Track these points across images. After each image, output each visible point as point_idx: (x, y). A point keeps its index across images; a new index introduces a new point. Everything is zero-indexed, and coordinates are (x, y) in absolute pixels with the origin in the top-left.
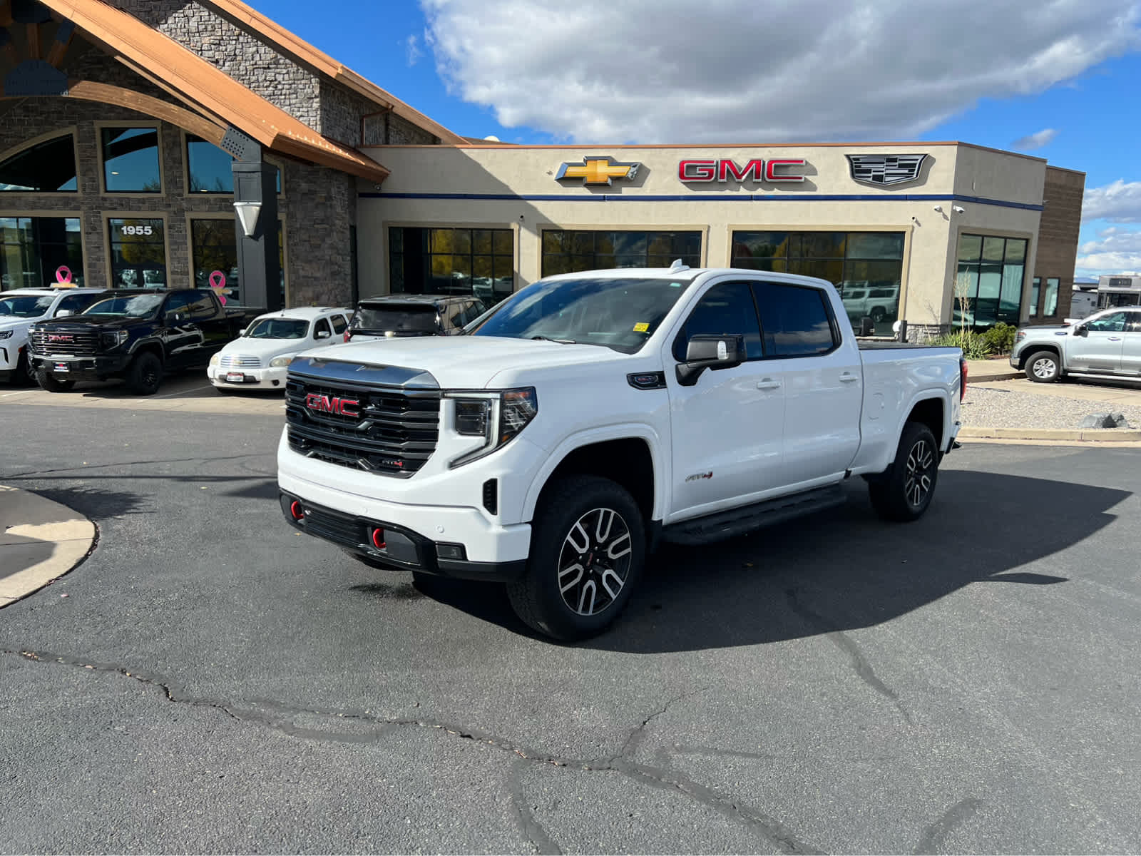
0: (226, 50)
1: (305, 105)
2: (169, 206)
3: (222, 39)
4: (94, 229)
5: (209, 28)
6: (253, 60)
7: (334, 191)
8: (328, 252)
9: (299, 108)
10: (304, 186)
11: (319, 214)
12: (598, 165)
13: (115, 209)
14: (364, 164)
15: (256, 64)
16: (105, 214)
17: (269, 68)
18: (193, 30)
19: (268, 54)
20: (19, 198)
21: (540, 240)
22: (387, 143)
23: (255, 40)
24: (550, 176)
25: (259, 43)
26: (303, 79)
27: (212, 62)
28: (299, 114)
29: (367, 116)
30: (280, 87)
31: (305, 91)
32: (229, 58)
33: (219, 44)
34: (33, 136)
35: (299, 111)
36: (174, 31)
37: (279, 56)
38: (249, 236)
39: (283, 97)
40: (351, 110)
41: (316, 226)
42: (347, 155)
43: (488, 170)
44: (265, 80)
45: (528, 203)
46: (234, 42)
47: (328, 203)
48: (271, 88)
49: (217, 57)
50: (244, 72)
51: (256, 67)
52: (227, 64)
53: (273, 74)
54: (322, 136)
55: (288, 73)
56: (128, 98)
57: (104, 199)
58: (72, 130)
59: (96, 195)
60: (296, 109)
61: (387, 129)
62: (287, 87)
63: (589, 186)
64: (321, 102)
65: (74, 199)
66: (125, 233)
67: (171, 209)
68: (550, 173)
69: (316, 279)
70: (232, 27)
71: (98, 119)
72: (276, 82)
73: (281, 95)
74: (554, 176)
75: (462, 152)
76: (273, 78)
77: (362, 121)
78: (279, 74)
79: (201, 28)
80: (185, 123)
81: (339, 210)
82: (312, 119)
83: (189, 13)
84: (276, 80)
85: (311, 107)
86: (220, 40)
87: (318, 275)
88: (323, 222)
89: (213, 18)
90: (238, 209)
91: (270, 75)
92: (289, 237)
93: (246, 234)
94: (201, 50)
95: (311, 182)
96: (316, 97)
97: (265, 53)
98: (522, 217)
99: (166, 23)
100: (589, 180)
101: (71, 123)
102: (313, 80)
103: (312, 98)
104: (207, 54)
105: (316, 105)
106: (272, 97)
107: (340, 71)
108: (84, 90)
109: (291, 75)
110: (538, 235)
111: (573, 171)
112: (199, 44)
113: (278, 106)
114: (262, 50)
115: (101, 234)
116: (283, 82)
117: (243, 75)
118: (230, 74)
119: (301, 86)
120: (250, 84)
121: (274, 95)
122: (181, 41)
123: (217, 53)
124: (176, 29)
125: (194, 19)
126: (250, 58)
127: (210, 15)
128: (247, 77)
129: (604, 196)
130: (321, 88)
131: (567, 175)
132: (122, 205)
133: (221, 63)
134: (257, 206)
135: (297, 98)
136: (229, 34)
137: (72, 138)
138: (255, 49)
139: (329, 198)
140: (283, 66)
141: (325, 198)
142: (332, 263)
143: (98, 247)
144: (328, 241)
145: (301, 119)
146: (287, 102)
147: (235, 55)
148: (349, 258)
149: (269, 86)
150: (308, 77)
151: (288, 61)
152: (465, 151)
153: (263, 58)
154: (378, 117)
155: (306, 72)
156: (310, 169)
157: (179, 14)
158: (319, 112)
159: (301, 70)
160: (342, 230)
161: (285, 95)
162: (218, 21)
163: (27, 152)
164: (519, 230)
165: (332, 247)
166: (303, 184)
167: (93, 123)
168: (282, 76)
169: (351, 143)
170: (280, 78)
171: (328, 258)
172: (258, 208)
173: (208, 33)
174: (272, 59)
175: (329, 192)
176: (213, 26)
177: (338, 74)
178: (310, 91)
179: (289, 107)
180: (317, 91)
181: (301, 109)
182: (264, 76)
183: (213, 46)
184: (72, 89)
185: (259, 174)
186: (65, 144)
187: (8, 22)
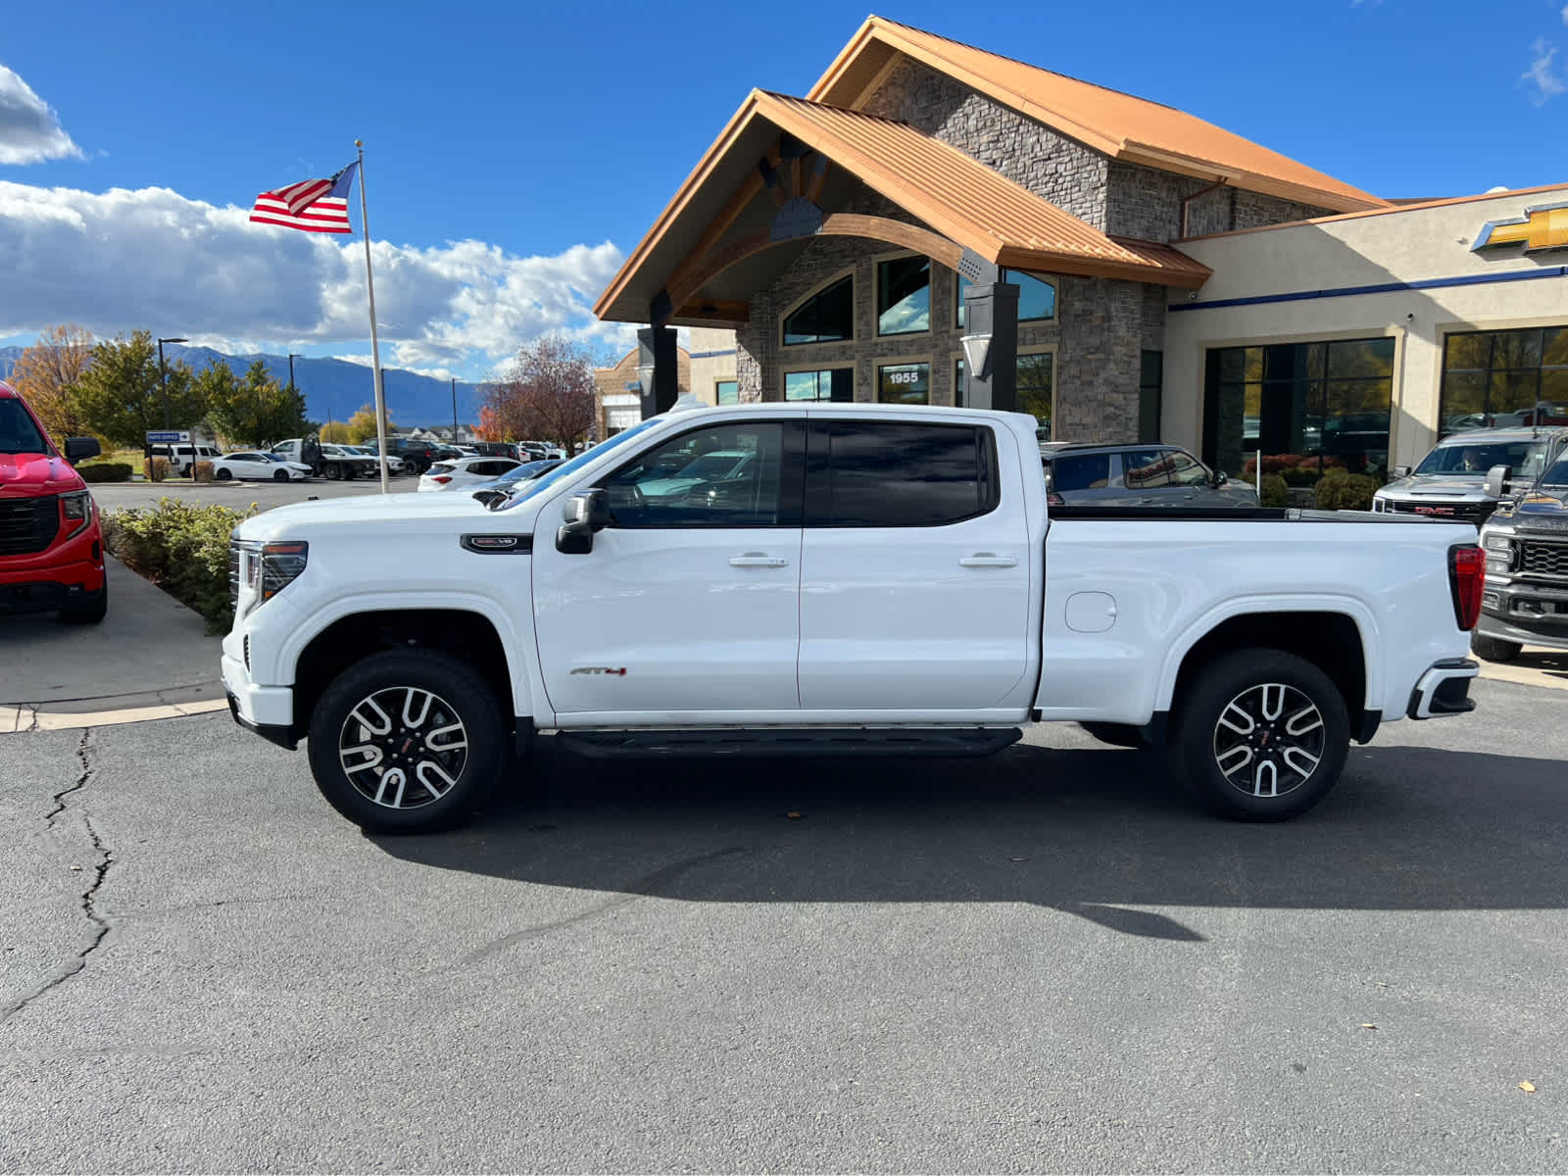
0: (1004, 146)
1: (1089, 198)
2: (936, 346)
3: (1001, 134)
4: (866, 379)
5: (989, 123)
6: (1032, 151)
7: (1115, 307)
8: (1104, 389)
9: (1082, 203)
10: (1078, 305)
11: (1094, 341)
12: (1551, 217)
13: (885, 355)
15: (1036, 157)
16: (876, 362)
17: (1050, 159)
18: (972, 129)
19: (1049, 141)
20: (803, 351)
21: (1440, 351)
22: (1231, 229)
23: (1036, 127)
24: (1465, 246)
25: (1041, 129)
26: (1089, 164)
27: (989, 164)
28: (1080, 212)
29: (1188, 199)
30: (1060, 180)
31: (1090, 180)
32: (1007, 156)
33: (998, 141)
34: (820, 280)
35: (1081, 208)
36: (952, 135)
37: (1062, 142)
38: (978, 378)
39: (1063, 193)
40: (1164, 195)
41: (1089, 357)
42: (1135, 258)
43: (1358, 249)
44: (1045, 175)
45: (1420, 294)
46: (1013, 135)
47: (1106, 325)
48: (1051, 184)
49: (994, 157)
50: (1022, 170)
51: (1035, 160)
52: (1004, 163)
53: (1054, 165)
54: (1107, 236)
55: (1071, 160)
57: (876, 345)
58: (851, 270)
59: (869, 341)
60: (1077, 206)
61: (1232, 210)
62: (1069, 178)
63: (1532, 254)
64: (1108, 191)
65: (850, 347)
66: (893, 382)
67: (938, 350)
68: (1463, 242)
69: (1084, 426)
70: (1013, 116)
71: (876, 253)
72: (1056, 176)
73: (1062, 190)
74: (1469, 247)
75: (1318, 228)
76: (1054, 171)
77: (1182, 206)
78: (1061, 163)
79: (980, 124)
81: (1122, 332)
82: (1096, 215)
83: (969, 110)
84: (1057, 172)
85: (1096, 199)
86: (998, 136)
87: (1087, 420)
88: (1097, 350)
89: (993, 110)
90: (966, 345)
91: (1051, 166)
92: (1059, 374)
93: (973, 375)
94: (979, 152)
95: (1086, 299)
96: (1102, 185)
97: (1047, 141)
98: (1411, 316)
99: (945, 127)
100: (1532, 245)
101: (852, 262)
102: (1100, 164)
103: (1098, 188)
104: (984, 155)
105: (1101, 197)
106: (1051, 195)
107: (1122, 147)
109: (1075, 162)
110: (1437, 344)
111: (1501, 235)
112: (977, 146)
113: (1058, 205)
114: (1043, 138)
115: (870, 385)
116: (1064, 174)
117: (1020, 174)
118: (1007, 175)
119: (1085, 175)
120: (1027, 183)
121: (1053, 192)
122: (959, 146)
123: (995, 152)
124: (954, 132)
125: (973, 116)
126: (1030, 150)
127: (990, 107)
128: (1025, 176)
129: (1563, 269)
130: (1109, 172)
131: (1493, 241)
132: (892, 350)
133: (998, 163)
134: (986, 339)
135: (1080, 190)
136: (1008, 125)
137: (851, 281)
138: (1035, 138)
139: (1108, 318)
140: (1066, 153)
141: (1103, 317)
142: (1102, 404)
144: (1103, 375)
145: (1084, 217)
146: (1068, 200)
147: (1014, 150)
148: (1136, 396)
149: (1048, 182)
150: (1093, 160)
151: (1072, 145)
152: (1322, 227)
153: (1044, 148)
154: (1216, 196)
155: (1092, 155)
156: (1086, 282)
157: (959, 113)
158: (1104, 205)
159: (1087, 154)
160: (1125, 359)
161: (1066, 189)
162: (998, 113)
163: (814, 300)
164: (1405, 337)
165: (1107, 382)
166: (1077, 303)
167: (870, 258)
168: (1064, 165)
169: (1162, 239)
170: (1061, 169)
171: (1100, 397)
172: (987, 342)
173: (987, 130)
174: (1053, 147)
175: (1107, 310)
176: (993, 121)
177: (1120, 151)
178: (1095, 179)
179: (1070, 205)
180: (1104, 178)
181: (1084, 205)
182: (1043, 170)
183: (991, 145)
184: (826, 225)
185: (992, 297)
186: (845, 286)
187: (777, 162)
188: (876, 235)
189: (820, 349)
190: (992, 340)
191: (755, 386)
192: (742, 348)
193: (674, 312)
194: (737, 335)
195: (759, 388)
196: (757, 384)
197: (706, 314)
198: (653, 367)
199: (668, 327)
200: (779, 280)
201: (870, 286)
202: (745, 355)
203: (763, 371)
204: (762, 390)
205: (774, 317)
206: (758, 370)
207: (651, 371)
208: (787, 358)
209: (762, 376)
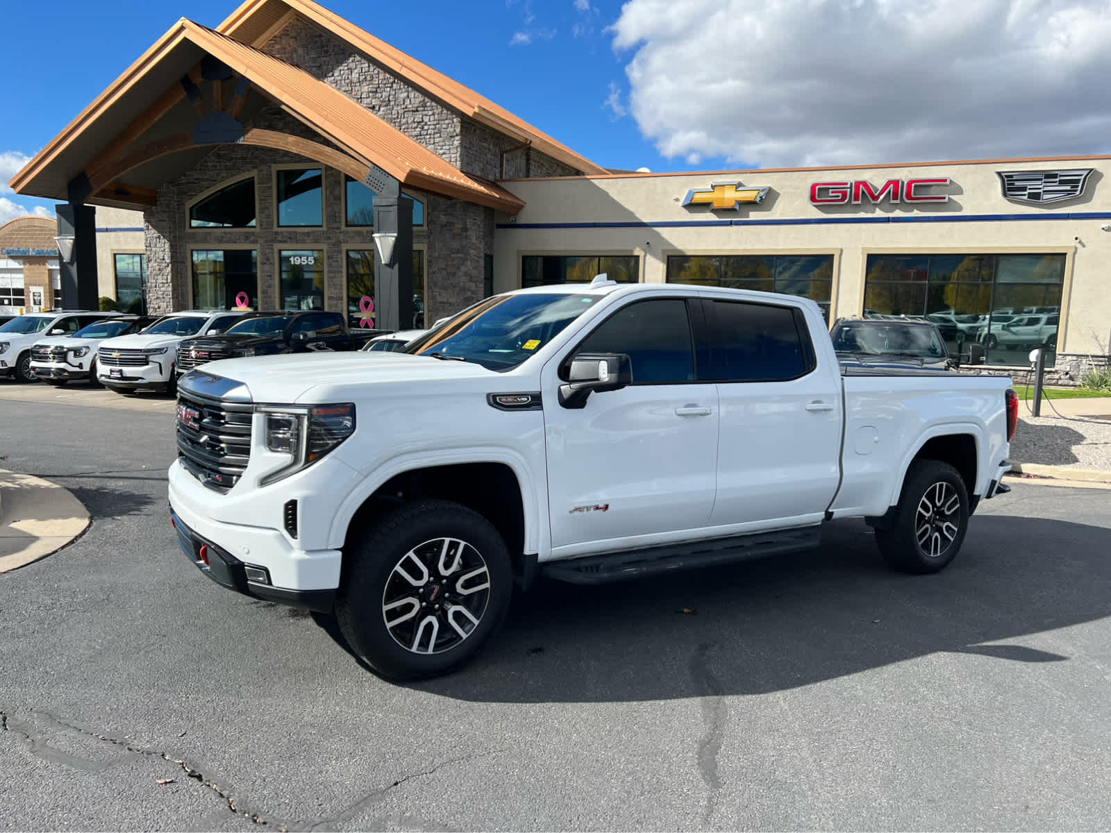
0: (382, 97)
1: (447, 143)
2: (329, 238)
3: (379, 87)
4: (268, 259)
5: (368, 78)
6: (404, 104)
7: (469, 222)
8: (463, 279)
9: (442, 146)
10: (443, 219)
11: (456, 244)
12: (726, 189)
13: (285, 242)
14: (498, 196)
15: (406, 108)
16: (277, 246)
17: (417, 111)
18: (355, 80)
19: (416, 98)
20: (210, 233)
21: (665, 267)
22: (528, 176)
23: (406, 87)
24: (676, 203)
25: (410, 89)
26: (447, 119)
27: (369, 108)
28: (441, 152)
29: (506, 152)
30: (426, 127)
31: (448, 130)
32: (384, 104)
33: (376, 92)
34: (223, 179)
35: (442, 149)
36: (339, 82)
37: (427, 100)
38: (386, 265)
39: (428, 137)
40: (491, 147)
41: (452, 255)
42: (482, 188)
43: (616, 198)
44: (414, 122)
45: (653, 231)
46: (388, 89)
47: (464, 234)
48: (418, 129)
49: (373, 104)
50: (396, 116)
51: (406, 110)
52: (382, 109)
53: (421, 116)
54: (461, 171)
55: (433, 114)
56: (292, 143)
57: (277, 233)
58: (254, 173)
60: (439, 148)
61: (528, 164)
62: (432, 127)
63: (715, 211)
64: (461, 140)
65: (253, 234)
66: (292, 263)
67: (331, 241)
68: (677, 200)
69: (450, 304)
70: (388, 75)
71: (275, 163)
72: (423, 124)
73: (427, 134)
74: (680, 204)
75: (591, 182)
76: (421, 120)
77: (502, 156)
78: (426, 115)
79: (362, 78)
80: (336, 163)
81: (474, 240)
82: (453, 156)
83: (352, 65)
84: (423, 121)
85: (452, 145)
86: (376, 88)
87: (451, 300)
88: (458, 252)
89: (372, 69)
90: (377, 240)
91: (418, 117)
92: (429, 266)
93: (383, 262)
94: (361, 98)
95: (449, 214)
96: (457, 135)
97: (414, 97)
98: (648, 243)
99: (333, 75)
100: (716, 205)
101: (253, 168)
102: (455, 120)
103: (453, 137)
104: (366, 101)
105: (457, 143)
106: (419, 137)
107: (476, 110)
108: (257, 137)
109: (436, 116)
110: (663, 262)
111: (699, 198)
112: (359, 93)
113: (424, 145)
114: (412, 95)
115: (272, 264)
116: (429, 123)
117: (395, 119)
118: (384, 118)
119: (444, 126)
120: (400, 126)
121: (421, 135)
122: (345, 91)
123: (373, 100)
124: (341, 80)
125: (356, 71)
126: (402, 103)
127: (369, 66)
128: (399, 120)
129: (731, 221)
130: (462, 127)
131: (693, 202)
132: (290, 238)
133: (377, 108)
134: (393, 237)
135: (440, 137)
136: (384, 82)
137: (253, 182)
138: (406, 94)
139: (465, 229)
140: (429, 109)
141: (462, 228)
142: (464, 289)
143: (270, 276)
144: (463, 269)
145: (444, 156)
146: (432, 142)
147: (389, 100)
148: (482, 285)
149: (417, 127)
150: (450, 117)
151: (434, 104)
152: (595, 181)
153: (413, 102)
154: (519, 153)
155: (449, 113)
156: (449, 202)
157: (343, 67)
158: (459, 150)
159: (445, 111)
160: (476, 258)
161: (430, 134)
162: (376, 72)
163: (219, 193)
164: (645, 256)
165: (466, 274)
166: (442, 217)
167: (270, 166)
168: (428, 117)
169: (491, 178)
170: (426, 119)
171: (462, 284)
172: (394, 239)
173: (367, 83)
174: (420, 102)
175: (465, 223)
176: (372, 77)
177: (475, 113)
178: (452, 130)
179: (433, 146)
180: (458, 130)
181: (444, 148)
182: (412, 118)
183: (371, 94)
184: (247, 136)
185: (396, 207)
186: (248, 185)
187: (198, 80)
188: (294, 150)
189: (225, 233)
190: (397, 238)
191: (164, 259)
192: (150, 227)
194: (145, 216)
195: (168, 261)
196: (166, 258)
197: (121, 197)
198: (73, 237)
200: (184, 175)
201: (270, 188)
202: (153, 233)
203: (172, 247)
204: (171, 263)
205: (181, 204)
206: (167, 246)
207: (72, 241)
208: (193, 238)
209: (171, 251)
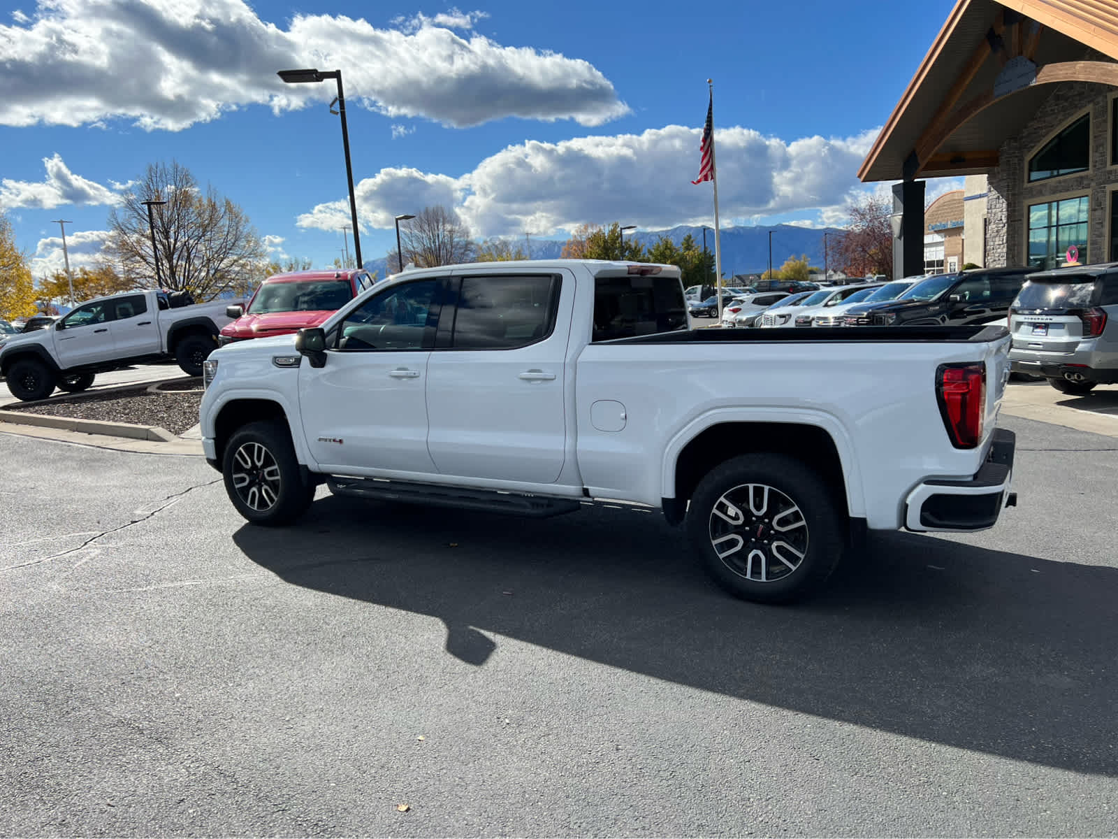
4: (1100, 204)
13: (1117, 181)
16: (1109, 189)
20: (1045, 184)
34: (1061, 121)
56: (1079, 71)
57: (1110, 172)
58: (1089, 108)
59: (1103, 170)
65: (1087, 178)
101: (1089, 102)
108: (1047, 74)
137: (1089, 118)
143: (1102, 223)
163: (1054, 143)
167: (1106, 97)
184: (1039, 76)
186: (1083, 125)
187: (1001, 30)
188: (1082, 78)
189: (1060, 182)
191: (1001, 220)
192: (992, 189)
193: (921, 168)
194: (988, 179)
195: (1004, 221)
196: (1003, 218)
197: (957, 164)
198: (902, 213)
199: (916, 180)
200: (1026, 127)
201: (1105, 121)
202: (994, 194)
203: (1009, 205)
204: (1007, 222)
205: (1021, 160)
206: (1005, 205)
207: (901, 217)
208: (1031, 193)
209: (1008, 211)
